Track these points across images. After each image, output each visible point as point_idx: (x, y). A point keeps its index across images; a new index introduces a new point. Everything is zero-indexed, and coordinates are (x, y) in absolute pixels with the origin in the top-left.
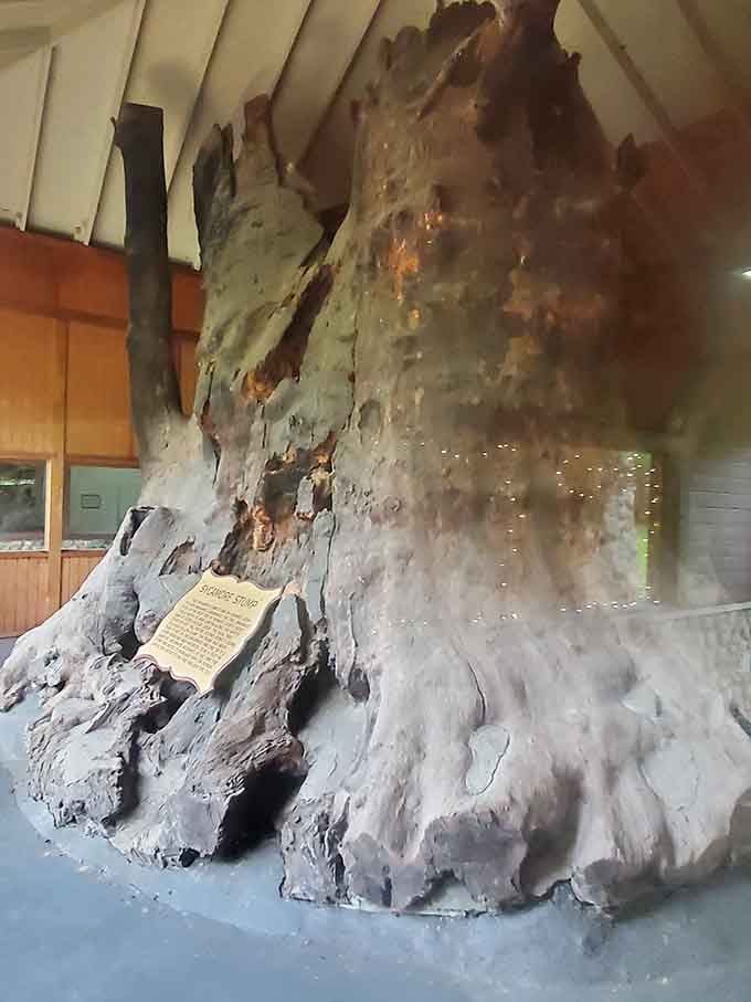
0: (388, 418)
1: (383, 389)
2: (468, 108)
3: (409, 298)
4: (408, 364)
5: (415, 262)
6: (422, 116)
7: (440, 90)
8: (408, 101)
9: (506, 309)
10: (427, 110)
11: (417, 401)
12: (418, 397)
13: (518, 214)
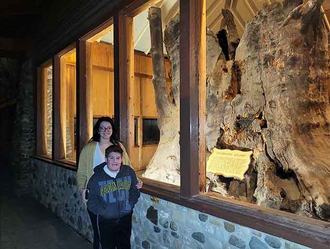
0: (279, 105)
1: (276, 97)
2: (299, 25)
3: (282, 74)
4: (283, 91)
5: (283, 65)
6: (284, 26)
7: (289, 20)
8: (278, 22)
9: (309, 76)
10: (285, 25)
11: (287, 101)
12: (287, 99)
13: (311, 52)
